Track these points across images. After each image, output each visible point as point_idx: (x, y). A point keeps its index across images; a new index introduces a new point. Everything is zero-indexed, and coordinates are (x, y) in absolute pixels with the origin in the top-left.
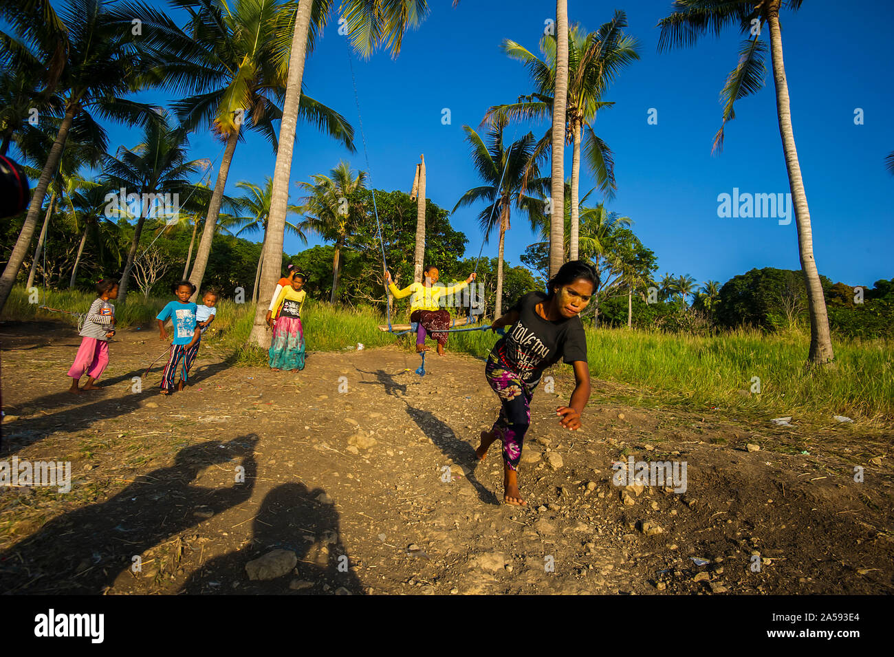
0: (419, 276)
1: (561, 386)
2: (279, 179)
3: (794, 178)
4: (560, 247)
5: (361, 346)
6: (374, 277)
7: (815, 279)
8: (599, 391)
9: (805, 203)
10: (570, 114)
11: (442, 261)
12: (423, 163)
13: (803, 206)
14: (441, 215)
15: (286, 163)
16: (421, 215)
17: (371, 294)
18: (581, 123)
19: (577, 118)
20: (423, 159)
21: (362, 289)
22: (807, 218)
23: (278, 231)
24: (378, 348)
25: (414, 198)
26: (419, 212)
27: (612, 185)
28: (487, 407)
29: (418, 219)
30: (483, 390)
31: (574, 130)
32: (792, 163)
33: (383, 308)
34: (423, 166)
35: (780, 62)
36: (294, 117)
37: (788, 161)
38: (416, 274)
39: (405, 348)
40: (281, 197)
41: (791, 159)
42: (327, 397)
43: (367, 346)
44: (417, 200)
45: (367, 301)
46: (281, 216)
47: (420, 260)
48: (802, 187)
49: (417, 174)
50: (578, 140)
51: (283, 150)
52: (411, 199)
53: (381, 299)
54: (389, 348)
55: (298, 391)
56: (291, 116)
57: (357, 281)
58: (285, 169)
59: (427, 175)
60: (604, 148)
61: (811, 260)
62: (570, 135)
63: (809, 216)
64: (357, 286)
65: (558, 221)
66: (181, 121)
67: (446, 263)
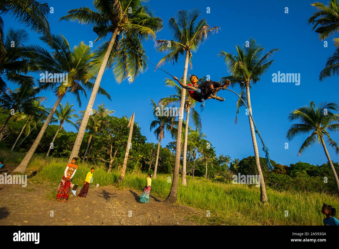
0: (126, 157)
1: (175, 211)
2: (83, 126)
3: (253, 137)
4: (179, 157)
5: (98, 185)
6: (106, 151)
7: (260, 172)
8: (188, 213)
9: (257, 146)
10: (187, 103)
11: (135, 146)
12: (134, 115)
13: (256, 147)
14: (138, 129)
15: (86, 121)
16: (130, 134)
17: (104, 158)
18: (190, 107)
19: (189, 105)
20: (134, 113)
21: (100, 156)
22: (257, 151)
23: (78, 146)
24: (105, 187)
25: (129, 127)
26: (130, 132)
27: (200, 127)
28: (148, 222)
29: (129, 135)
30: (147, 214)
31: (187, 108)
32: (253, 132)
33: (108, 165)
34: (134, 116)
35: (249, 100)
36: (92, 105)
37: (251, 131)
38: (125, 157)
39: (117, 187)
40: (82, 133)
41: (252, 131)
42: (89, 217)
43: (100, 185)
44: (130, 128)
45: (102, 161)
46: (81, 140)
47: (128, 151)
48: (256, 140)
49: (131, 118)
50: (189, 112)
51: (86, 116)
52: (128, 127)
53: (108, 160)
54: (110, 187)
55: (78, 214)
56: (91, 105)
57: (99, 152)
58: (85, 123)
59: (135, 119)
60: (198, 115)
61: (259, 165)
62: (186, 110)
63: (258, 150)
64: (98, 154)
65: (179, 147)
66: (40, 86)
67: (137, 147)
